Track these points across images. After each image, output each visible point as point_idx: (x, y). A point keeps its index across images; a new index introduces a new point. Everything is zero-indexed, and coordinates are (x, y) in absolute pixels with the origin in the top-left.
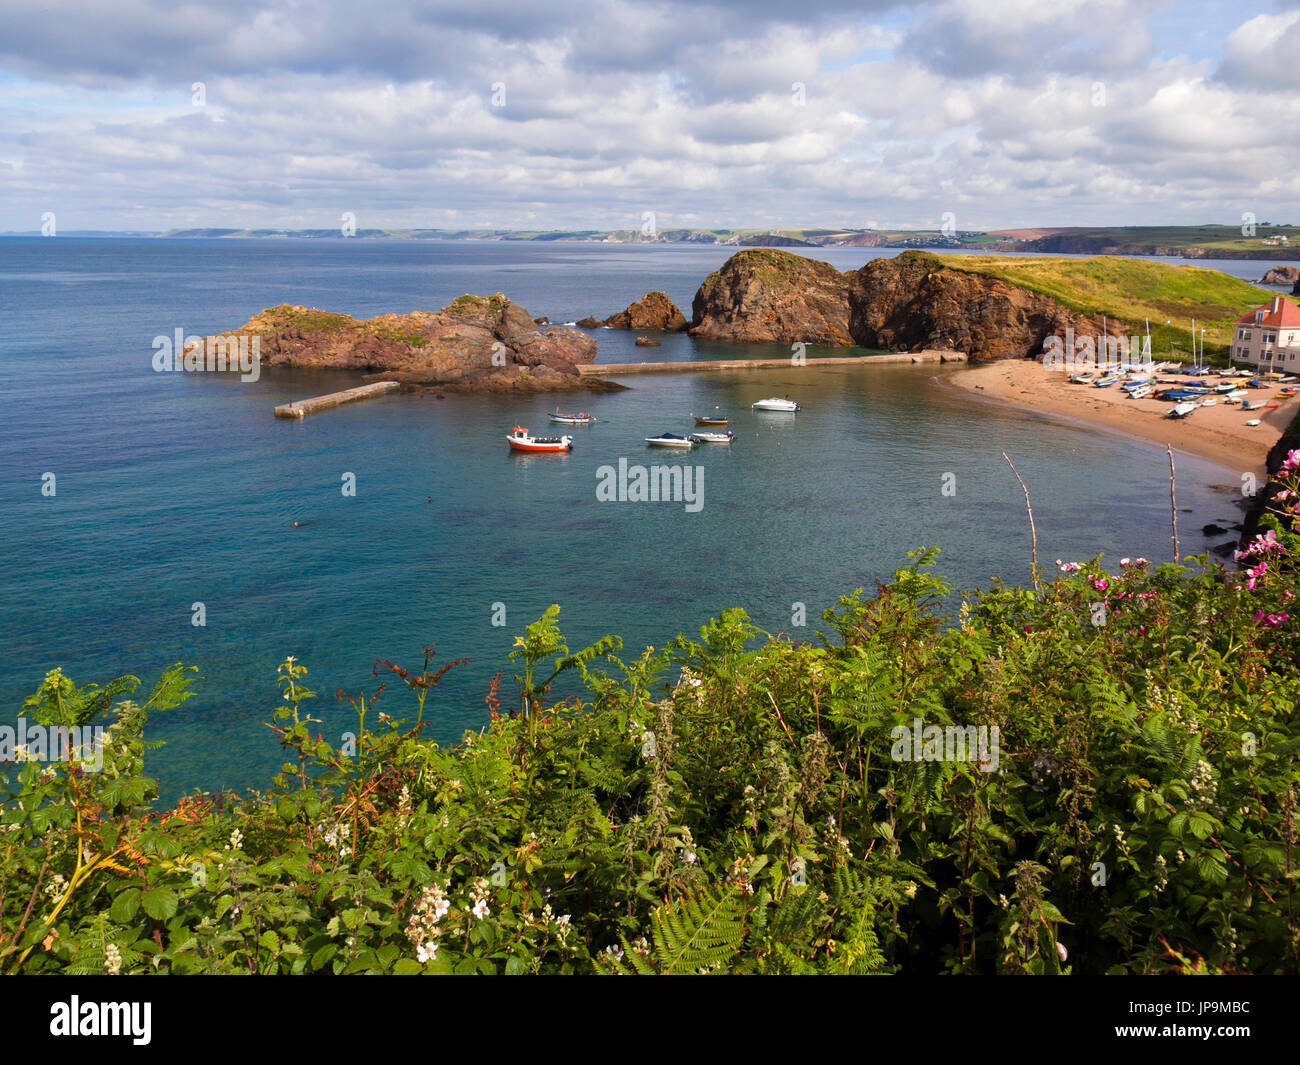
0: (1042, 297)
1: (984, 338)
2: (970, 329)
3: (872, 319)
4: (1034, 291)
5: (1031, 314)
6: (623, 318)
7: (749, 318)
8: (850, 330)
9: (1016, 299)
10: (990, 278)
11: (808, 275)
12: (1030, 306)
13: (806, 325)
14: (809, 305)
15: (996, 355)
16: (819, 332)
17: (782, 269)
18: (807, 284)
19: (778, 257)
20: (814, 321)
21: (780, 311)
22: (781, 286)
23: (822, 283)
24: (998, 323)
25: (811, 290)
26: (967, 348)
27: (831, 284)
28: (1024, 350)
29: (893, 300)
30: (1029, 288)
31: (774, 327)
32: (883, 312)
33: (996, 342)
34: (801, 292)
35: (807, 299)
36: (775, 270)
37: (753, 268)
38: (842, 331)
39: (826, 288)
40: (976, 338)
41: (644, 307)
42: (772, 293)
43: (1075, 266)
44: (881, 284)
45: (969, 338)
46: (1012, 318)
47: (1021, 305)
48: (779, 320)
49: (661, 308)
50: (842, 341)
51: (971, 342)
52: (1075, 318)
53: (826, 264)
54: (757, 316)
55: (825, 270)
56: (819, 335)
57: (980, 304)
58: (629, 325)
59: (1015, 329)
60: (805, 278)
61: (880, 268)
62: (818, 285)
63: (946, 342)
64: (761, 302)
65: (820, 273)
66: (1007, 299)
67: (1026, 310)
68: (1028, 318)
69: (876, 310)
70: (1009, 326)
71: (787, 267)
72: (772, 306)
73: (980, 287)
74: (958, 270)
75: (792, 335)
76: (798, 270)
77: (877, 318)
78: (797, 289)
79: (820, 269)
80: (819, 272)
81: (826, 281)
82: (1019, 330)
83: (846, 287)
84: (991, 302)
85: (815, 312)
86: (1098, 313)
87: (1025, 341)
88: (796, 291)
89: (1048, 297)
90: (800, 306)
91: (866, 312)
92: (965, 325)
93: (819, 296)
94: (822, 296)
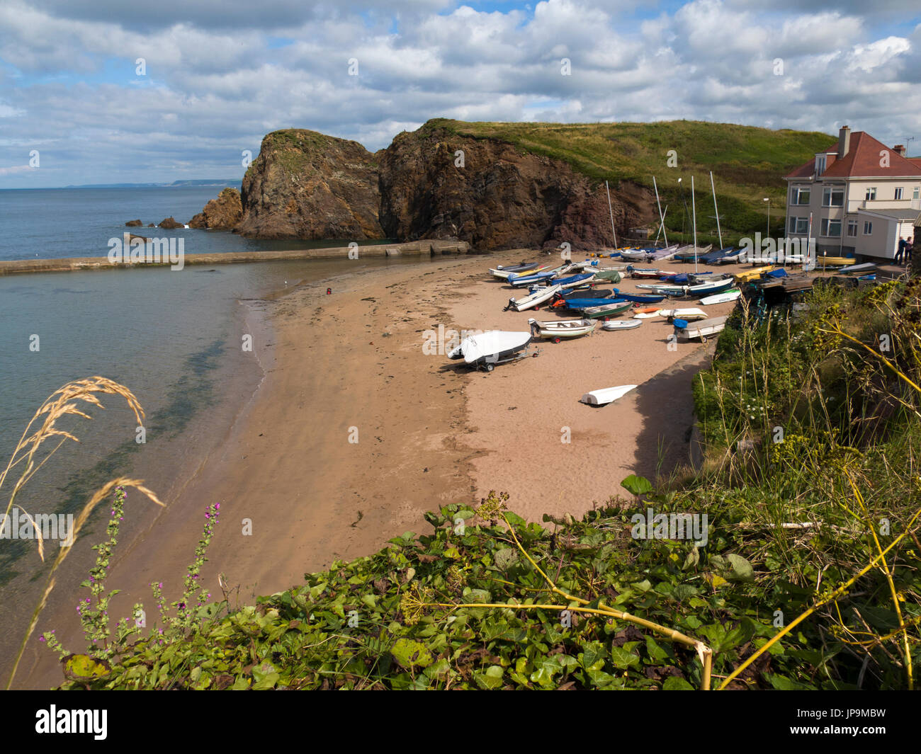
0: (559, 163)
1: (487, 221)
2: (474, 211)
3: (396, 205)
4: (551, 157)
5: (545, 187)
6: (202, 218)
7: (272, 210)
8: (380, 221)
9: (527, 168)
10: (501, 143)
11: (335, 157)
12: (543, 177)
13: (329, 215)
14: (334, 192)
15: (502, 243)
16: (344, 224)
17: (306, 151)
18: (332, 167)
19: (303, 138)
20: (340, 209)
21: (301, 200)
22: (303, 171)
23: (351, 166)
24: (505, 200)
25: (337, 175)
26: (470, 236)
27: (361, 167)
28: (539, 235)
29: (414, 181)
30: (544, 153)
31: (295, 219)
32: (406, 196)
33: (500, 225)
34: (326, 177)
35: (332, 184)
36: (299, 152)
37: (276, 152)
38: (369, 221)
39: (355, 172)
40: (479, 220)
41: (218, 206)
42: (293, 180)
43: (629, 130)
44: (402, 162)
45: (473, 223)
46: (521, 193)
47: (533, 175)
48: (300, 211)
49: (233, 206)
50: (370, 233)
51: (475, 228)
52: (593, 189)
53: (353, 143)
54: (280, 207)
55: (354, 150)
56: (343, 227)
57: (486, 177)
58: (206, 225)
59: (527, 209)
60: (331, 160)
61: (404, 143)
62: (347, 168)
63: (449, 229)
64: (281, 191)
65: (349, 156)
66: (514, 168)
67: (540, 182)
68: (542, 192)
69: (399, 194)
70: (519, 204)
71: (311, 148)
72: (294, 195)
73: (490, 157)
74: (468, 136)
75: (312, 227)
76: (323, 151)
77: (401, 204)
78: (321, 174)
79: (348, 149)
80: (347, 153)
81: (354, 163)
82: (532, 210)
83: (375, 169)
84: (498, 173)
85: (340, 200)
86: (624, 181)
87: (539, 223)
88: (320, 175)
89: (565, 163)
90: (324, 194)
91: (390, 197)
92: (469, 205)
93: (346, 181)
94: (350, 181)
